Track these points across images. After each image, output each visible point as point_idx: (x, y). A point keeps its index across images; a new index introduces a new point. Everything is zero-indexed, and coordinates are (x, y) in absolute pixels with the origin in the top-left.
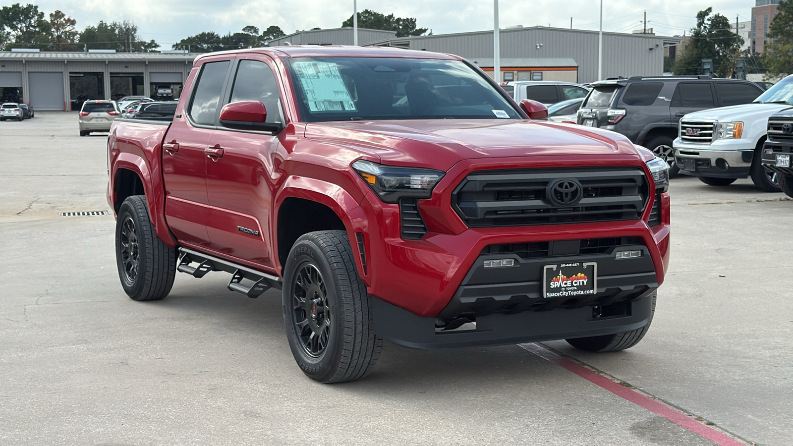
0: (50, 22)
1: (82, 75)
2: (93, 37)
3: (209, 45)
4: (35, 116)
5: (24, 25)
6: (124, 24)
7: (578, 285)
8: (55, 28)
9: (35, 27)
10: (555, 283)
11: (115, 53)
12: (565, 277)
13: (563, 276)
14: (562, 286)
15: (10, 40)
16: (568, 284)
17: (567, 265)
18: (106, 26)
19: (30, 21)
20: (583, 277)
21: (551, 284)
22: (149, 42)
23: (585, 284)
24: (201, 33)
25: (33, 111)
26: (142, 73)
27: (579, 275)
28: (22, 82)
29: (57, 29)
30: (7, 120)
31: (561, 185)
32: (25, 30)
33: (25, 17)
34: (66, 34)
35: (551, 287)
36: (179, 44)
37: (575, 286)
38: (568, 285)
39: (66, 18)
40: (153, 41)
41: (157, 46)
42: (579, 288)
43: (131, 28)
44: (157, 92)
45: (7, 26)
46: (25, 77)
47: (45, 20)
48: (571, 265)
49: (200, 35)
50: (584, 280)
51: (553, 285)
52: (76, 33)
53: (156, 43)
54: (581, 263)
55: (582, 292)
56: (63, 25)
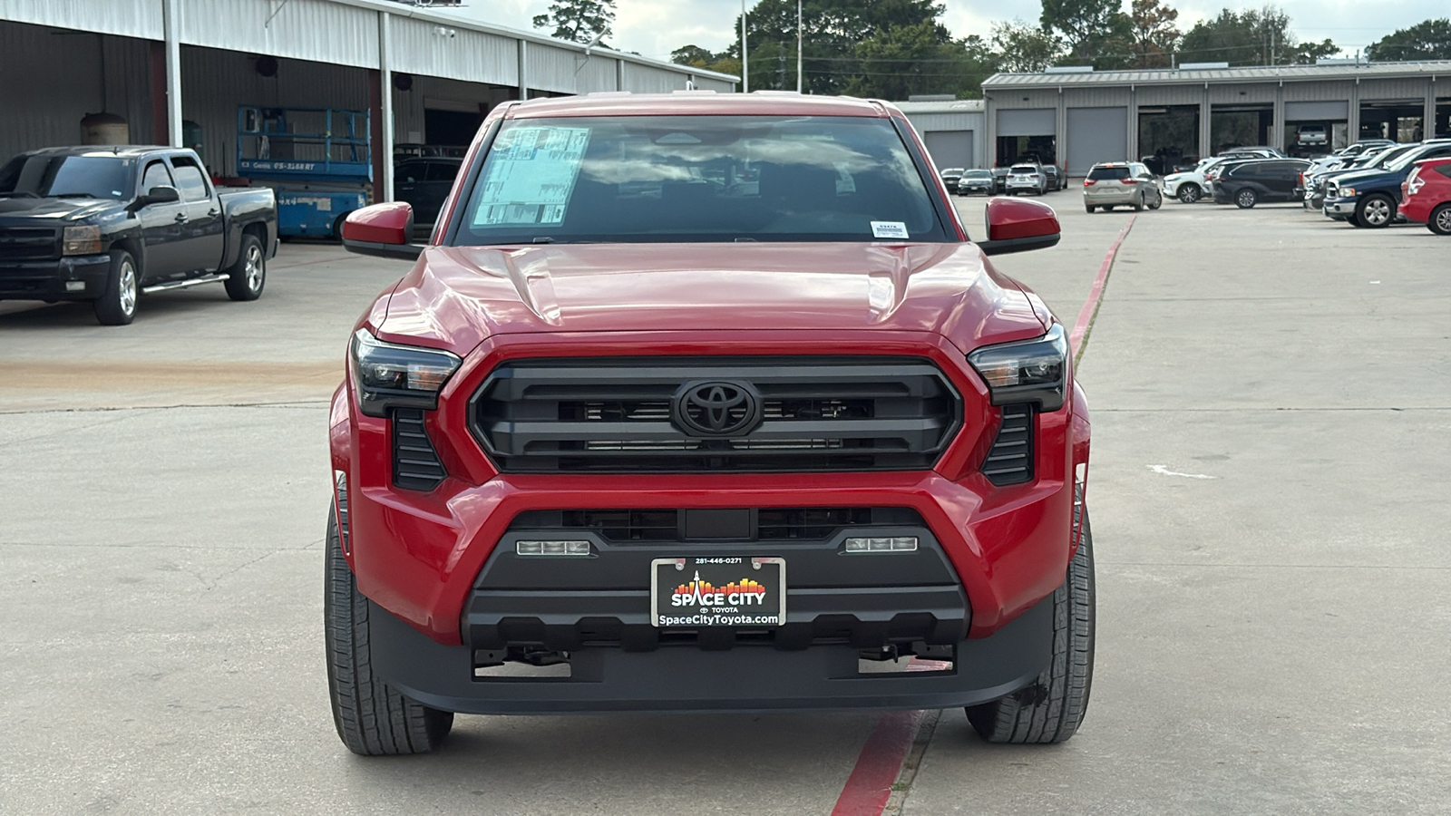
0: (1131, 16)
1: (1164, 111)
2: (1206, 39)
3: (1437, 45)
4: (1069, 186)
5: (1085, 24)
6: (1264, 13)
7: (742, 603)
8: (1139, 27)
9: (1103, 26)
10: (685, 596)
11: (1225, 69)
12: (708, 584)
13: (702, 583)
14: (702, 604)
15: (1060, 51)
16: (716, 599)
17: (712, 561)
18: (1235, 18)
19: (1097, 17)
20: (753, 587)
21: (674, 598)
22: (1321, 44)
23: (760, 602)
24: (1421, 22)
25: (1067, 177)
26: (1272, 104)
27: (744, 582)
28: (1055, 126)
29: (1144, 29)
30: (1019, 194)
31: (704, 393)
32: (1087, 33)
33: (1088, 9)
34: (1159, 36)
35: (673, 604)
36: (1378, 45)
37: (734, 606)
38: (717, 603)
39: (1161, 7)
40: (1328, 42)
41: (1335, 50)
42: (744, 610)
43: (1276, 20)
44: (1298, 138)
45: (1056, 26)
46: (1062, 117)
47: (1123, 13)
48: (721, 561)
49: (1420, 26)
50: (757, 595)
51: (679, 601)
52: (1177, 34)
53: (1333, 44)
54: (747, 558)
55: (749, 618)
56: (1154, 20)
